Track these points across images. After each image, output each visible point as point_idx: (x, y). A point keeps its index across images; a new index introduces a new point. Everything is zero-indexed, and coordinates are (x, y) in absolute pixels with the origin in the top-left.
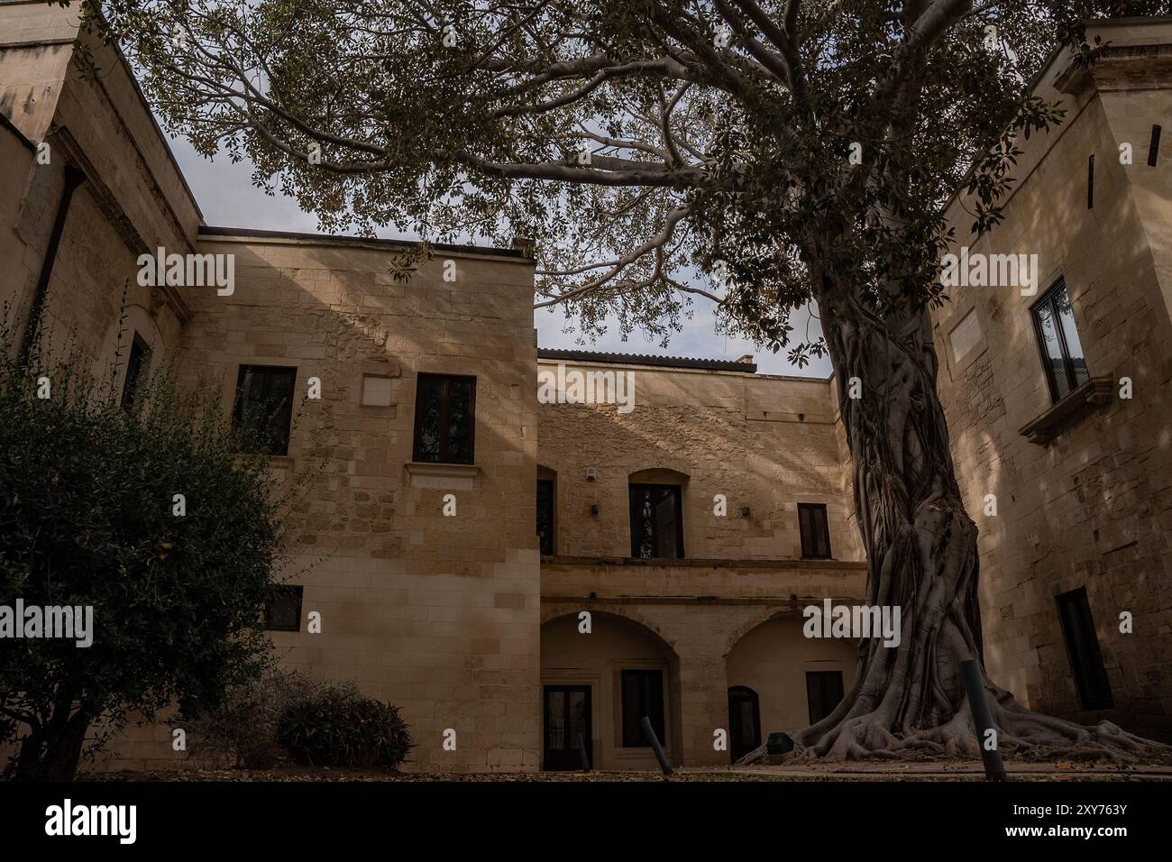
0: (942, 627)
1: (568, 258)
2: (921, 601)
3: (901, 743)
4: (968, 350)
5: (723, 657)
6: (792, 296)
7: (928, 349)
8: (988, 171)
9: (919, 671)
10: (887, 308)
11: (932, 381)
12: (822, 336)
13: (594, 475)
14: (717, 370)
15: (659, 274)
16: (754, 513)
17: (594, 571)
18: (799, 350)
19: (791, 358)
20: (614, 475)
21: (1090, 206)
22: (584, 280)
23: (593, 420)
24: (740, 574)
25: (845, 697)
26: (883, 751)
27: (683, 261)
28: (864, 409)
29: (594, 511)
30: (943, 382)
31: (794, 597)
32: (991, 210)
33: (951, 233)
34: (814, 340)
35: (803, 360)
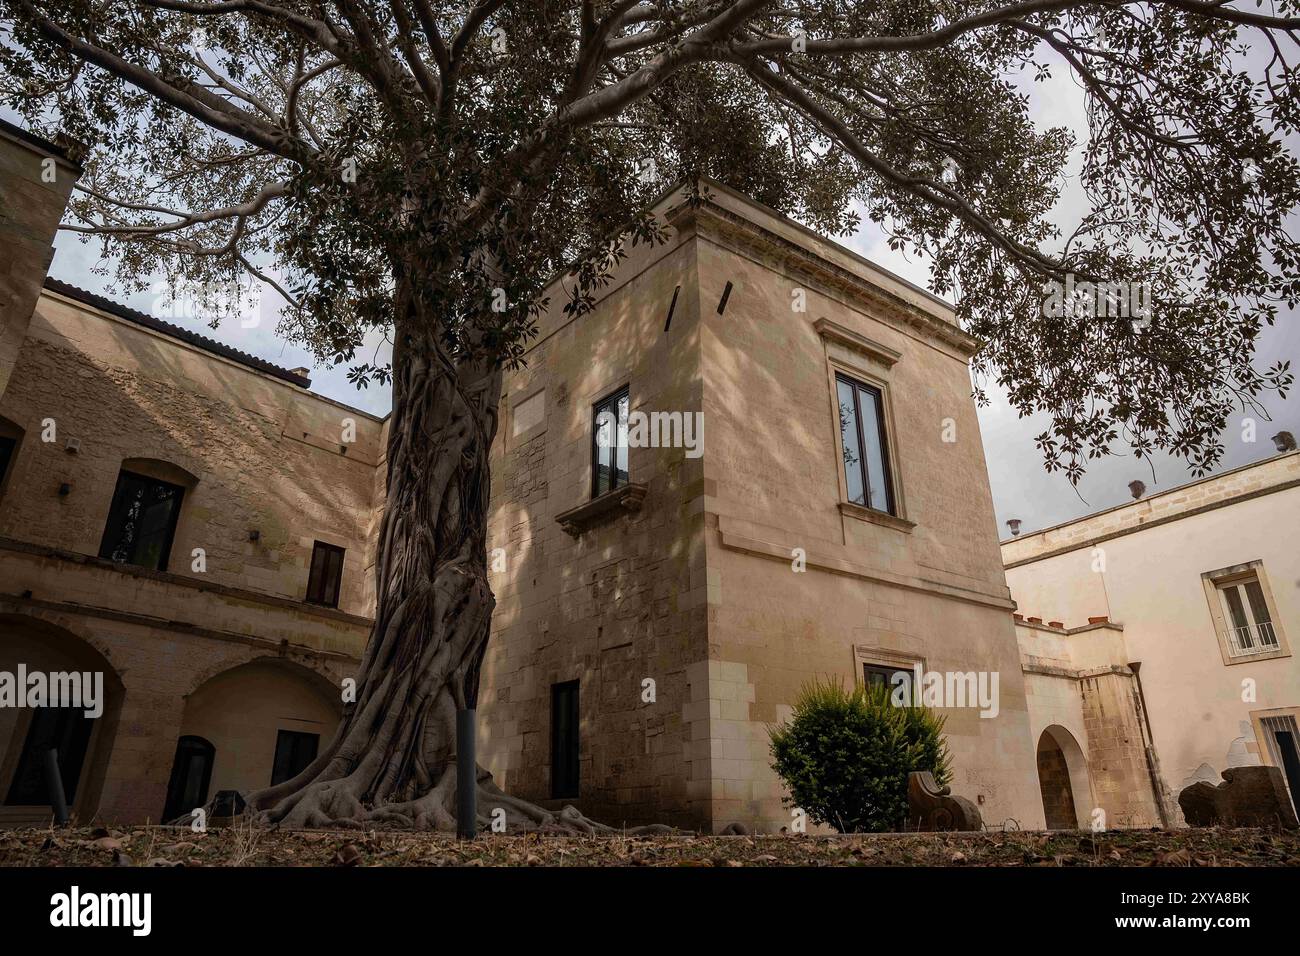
0: (438, 695)
1: (128, 190)
2: (423, 664)
3: (370, 814)
4: (528, 427)
5: (184, 697)
6: (373, 310)
7: (492, 412)
8: (593, 261)
9: (404, 740)
10: (464, 353)
11: (488, 444)
12: (391, 363)
13: (77, 447)
14: (266, 372)
15: (232, 247)
16: (262, 540)
17: (38, 563)
18: (361, 370)
19: (350, 376)
20: (105, 454)
21: (666, 329)
22: (139, 221)
23: (97, 383)
24: (229, 604)
25: (319, 757)
26: (347, 819)
27: (264, 244)
28: (412, 452)
29: (63, 491)
30: (497, 449)
31: (285, 643)
32: (586, 298)
33: (545, 302)
34: (381, 365)
35: (363, 381)
